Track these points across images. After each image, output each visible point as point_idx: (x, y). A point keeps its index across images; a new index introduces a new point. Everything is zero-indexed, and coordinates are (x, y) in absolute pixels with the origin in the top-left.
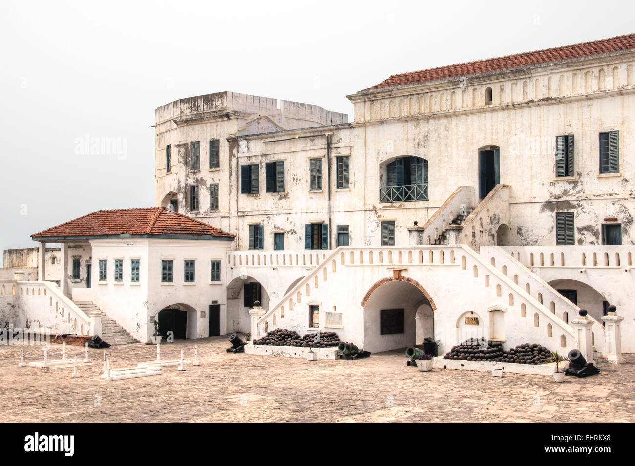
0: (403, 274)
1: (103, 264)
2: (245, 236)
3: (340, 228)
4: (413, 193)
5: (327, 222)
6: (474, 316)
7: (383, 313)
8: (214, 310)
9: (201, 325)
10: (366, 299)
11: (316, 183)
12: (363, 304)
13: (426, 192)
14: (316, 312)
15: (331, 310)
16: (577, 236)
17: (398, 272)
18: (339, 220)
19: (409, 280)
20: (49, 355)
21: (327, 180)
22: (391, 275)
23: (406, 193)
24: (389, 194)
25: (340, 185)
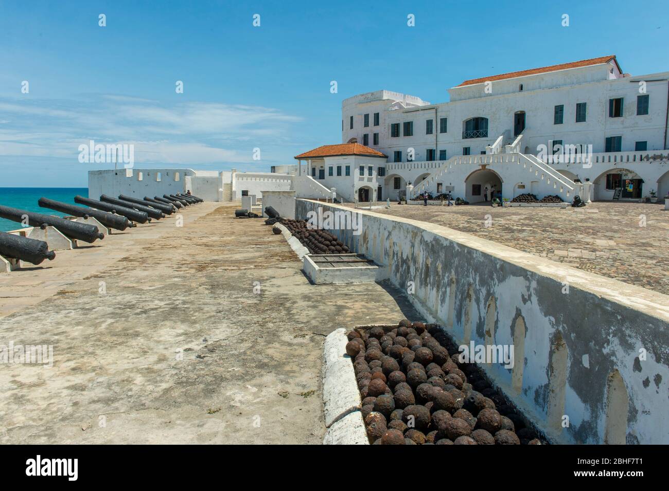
0: (487, 167)
1: (331, 169)
2: (392, 156)
3: (441, 151)
4: (480, 134)
5: (435, 148)
6: (523, 184)
7: (474, 186)
8: (380, 189)
9: (375, 195)
10: (467, 179)
11: (429, 131)
12: (465, 182)
13: (487, 133)
14: (440, 186)
15: (449, 185)
17: (484, 166)
18: (441, 147)
19: (490, 170)
21: (435, 129)
22: (480, 167)
23: (476, 134)
24: (467, 135)
25: (441, 132)
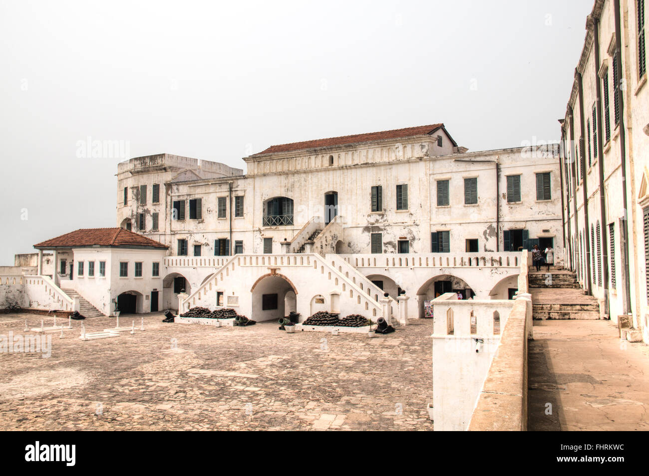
0: (277, 272)
1: (81, 265)
2: (175, 247)
3: (237, 242)
4: (284, 220)
5: (229, 238)
6: (321, 298)
7: (265, 297)
8: (155, 294)
9: (146, 304)
10: (253, 288)
11: (222, 213)
12: (252, 291)
13: (292, 219)
14: (221, 296)
15: (232, 295)
16: (383, 248)
17: (274, 270)
18: (236, 237)
19: (281, 275)
20: (44, 324)
21: (229, 212)
22: (269, 272)
23: (280, 220)
24: (269, 221)
25: (237, 215)
